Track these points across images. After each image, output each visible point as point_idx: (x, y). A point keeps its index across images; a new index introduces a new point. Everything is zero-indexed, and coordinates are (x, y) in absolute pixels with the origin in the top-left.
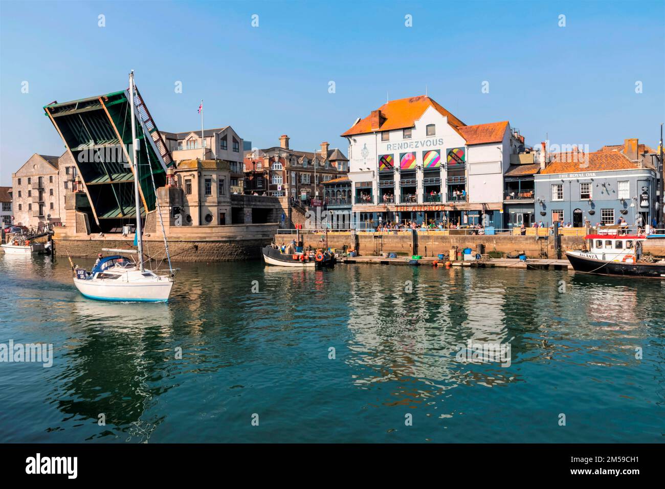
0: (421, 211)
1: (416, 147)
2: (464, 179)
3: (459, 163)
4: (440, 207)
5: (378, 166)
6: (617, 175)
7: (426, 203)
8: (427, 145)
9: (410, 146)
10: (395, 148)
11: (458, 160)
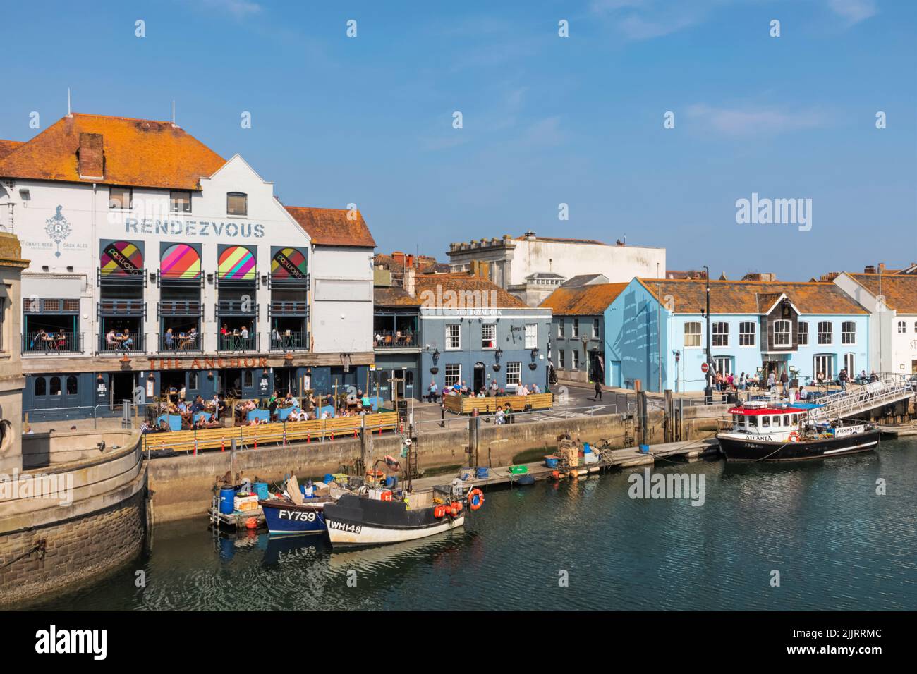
0: (213, 369)
1: (202, 233)
2: (304, 308)
3: (294, 276)
4: (257, 361)
5: (98, 264)
7: (223, 353)
8: (229, 234)
9: (187, 229)
10: (146, 229)
11: (293, 270)
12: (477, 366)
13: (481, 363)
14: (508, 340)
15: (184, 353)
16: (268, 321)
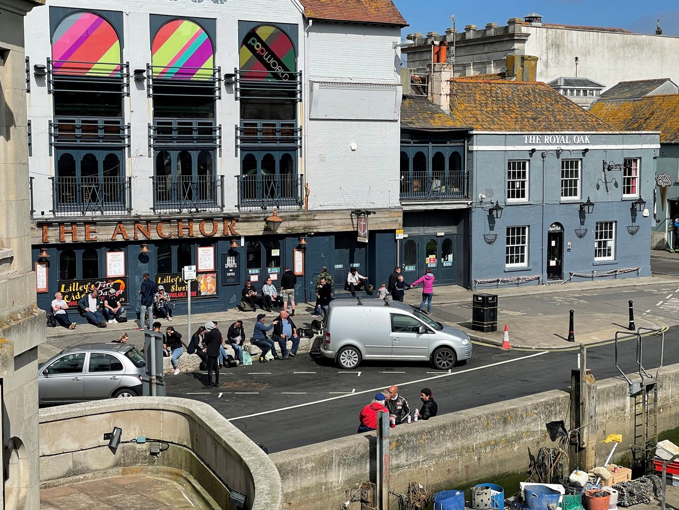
0: (149, 242)
2: (293, 132)
3: (276, 76)
4: (221, 226)
6: (604, 143)
7: (164, 211)
11: (274, 65)
12: (551, 229)
13: (558, 224)
14: (598, 187)
15: (98, 213)
16: (236, 156)
